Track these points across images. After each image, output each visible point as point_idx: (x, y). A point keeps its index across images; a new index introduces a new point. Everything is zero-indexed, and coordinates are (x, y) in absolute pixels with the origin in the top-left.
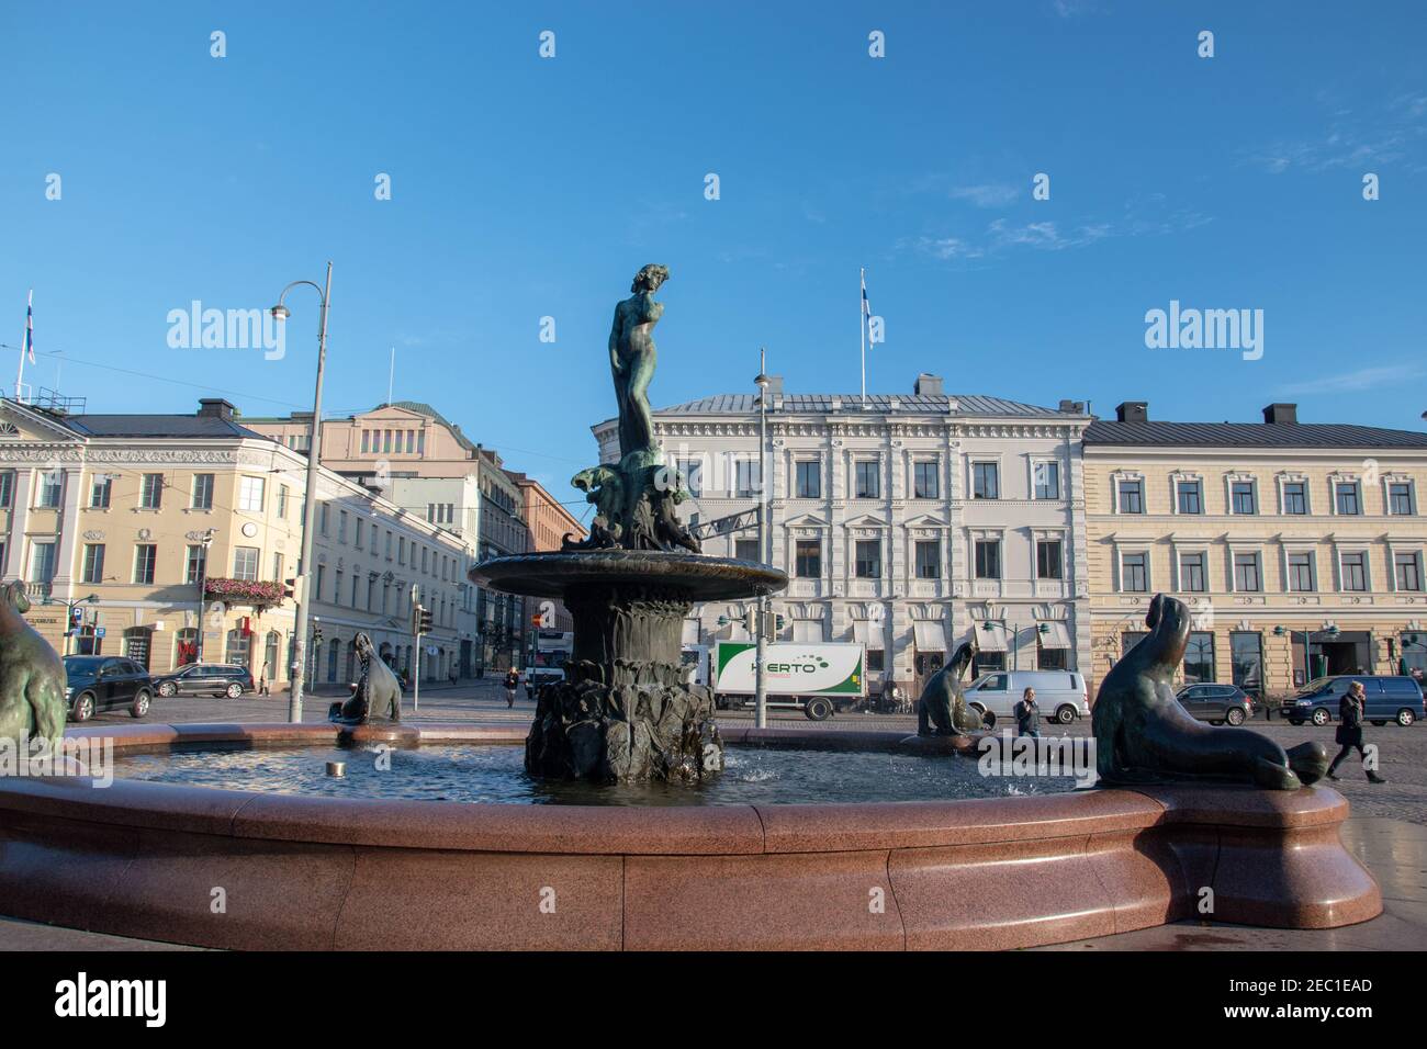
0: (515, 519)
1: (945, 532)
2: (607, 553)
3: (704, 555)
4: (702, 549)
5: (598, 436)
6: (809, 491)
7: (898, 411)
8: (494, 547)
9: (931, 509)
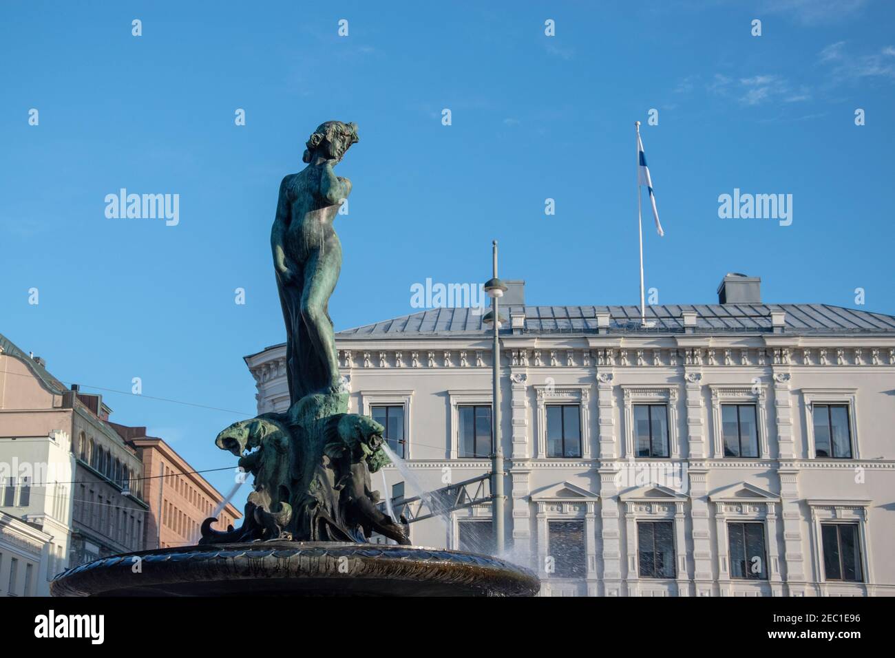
0: (129, 497)
1: (772, 509)
2: (269, 548)
3: (414, 547)
4: (411, 538)
5: (254, 371)
6: (566, 448)
7: (694, 328)
8: (94, 541)
9: (749, 473)
